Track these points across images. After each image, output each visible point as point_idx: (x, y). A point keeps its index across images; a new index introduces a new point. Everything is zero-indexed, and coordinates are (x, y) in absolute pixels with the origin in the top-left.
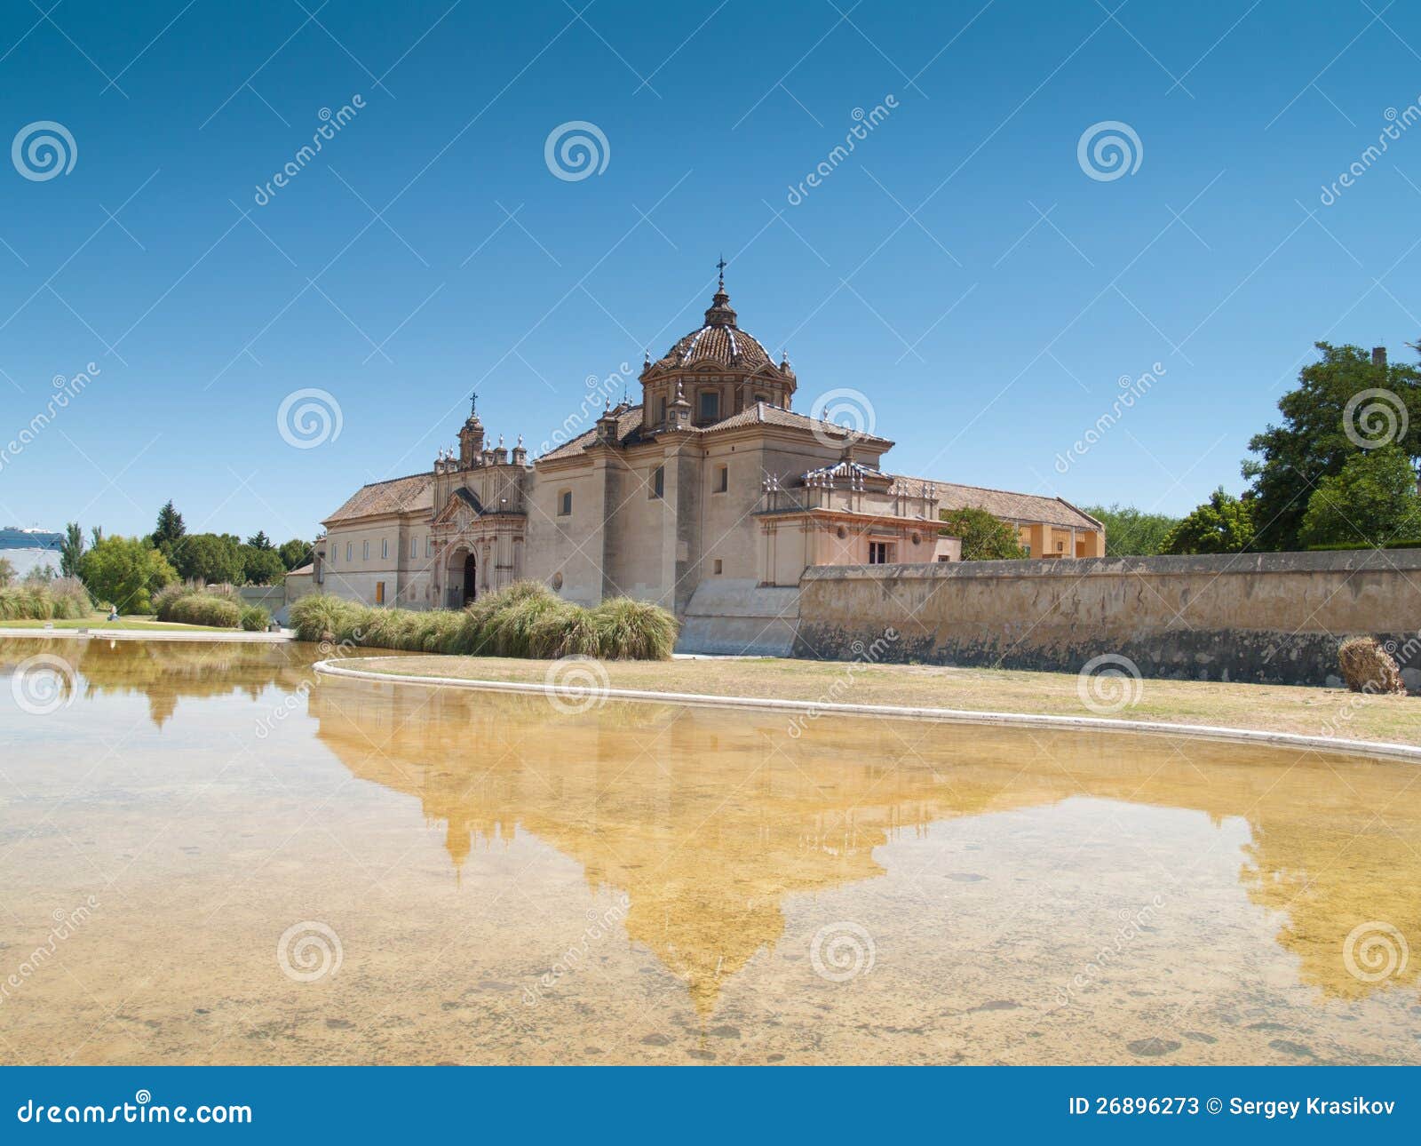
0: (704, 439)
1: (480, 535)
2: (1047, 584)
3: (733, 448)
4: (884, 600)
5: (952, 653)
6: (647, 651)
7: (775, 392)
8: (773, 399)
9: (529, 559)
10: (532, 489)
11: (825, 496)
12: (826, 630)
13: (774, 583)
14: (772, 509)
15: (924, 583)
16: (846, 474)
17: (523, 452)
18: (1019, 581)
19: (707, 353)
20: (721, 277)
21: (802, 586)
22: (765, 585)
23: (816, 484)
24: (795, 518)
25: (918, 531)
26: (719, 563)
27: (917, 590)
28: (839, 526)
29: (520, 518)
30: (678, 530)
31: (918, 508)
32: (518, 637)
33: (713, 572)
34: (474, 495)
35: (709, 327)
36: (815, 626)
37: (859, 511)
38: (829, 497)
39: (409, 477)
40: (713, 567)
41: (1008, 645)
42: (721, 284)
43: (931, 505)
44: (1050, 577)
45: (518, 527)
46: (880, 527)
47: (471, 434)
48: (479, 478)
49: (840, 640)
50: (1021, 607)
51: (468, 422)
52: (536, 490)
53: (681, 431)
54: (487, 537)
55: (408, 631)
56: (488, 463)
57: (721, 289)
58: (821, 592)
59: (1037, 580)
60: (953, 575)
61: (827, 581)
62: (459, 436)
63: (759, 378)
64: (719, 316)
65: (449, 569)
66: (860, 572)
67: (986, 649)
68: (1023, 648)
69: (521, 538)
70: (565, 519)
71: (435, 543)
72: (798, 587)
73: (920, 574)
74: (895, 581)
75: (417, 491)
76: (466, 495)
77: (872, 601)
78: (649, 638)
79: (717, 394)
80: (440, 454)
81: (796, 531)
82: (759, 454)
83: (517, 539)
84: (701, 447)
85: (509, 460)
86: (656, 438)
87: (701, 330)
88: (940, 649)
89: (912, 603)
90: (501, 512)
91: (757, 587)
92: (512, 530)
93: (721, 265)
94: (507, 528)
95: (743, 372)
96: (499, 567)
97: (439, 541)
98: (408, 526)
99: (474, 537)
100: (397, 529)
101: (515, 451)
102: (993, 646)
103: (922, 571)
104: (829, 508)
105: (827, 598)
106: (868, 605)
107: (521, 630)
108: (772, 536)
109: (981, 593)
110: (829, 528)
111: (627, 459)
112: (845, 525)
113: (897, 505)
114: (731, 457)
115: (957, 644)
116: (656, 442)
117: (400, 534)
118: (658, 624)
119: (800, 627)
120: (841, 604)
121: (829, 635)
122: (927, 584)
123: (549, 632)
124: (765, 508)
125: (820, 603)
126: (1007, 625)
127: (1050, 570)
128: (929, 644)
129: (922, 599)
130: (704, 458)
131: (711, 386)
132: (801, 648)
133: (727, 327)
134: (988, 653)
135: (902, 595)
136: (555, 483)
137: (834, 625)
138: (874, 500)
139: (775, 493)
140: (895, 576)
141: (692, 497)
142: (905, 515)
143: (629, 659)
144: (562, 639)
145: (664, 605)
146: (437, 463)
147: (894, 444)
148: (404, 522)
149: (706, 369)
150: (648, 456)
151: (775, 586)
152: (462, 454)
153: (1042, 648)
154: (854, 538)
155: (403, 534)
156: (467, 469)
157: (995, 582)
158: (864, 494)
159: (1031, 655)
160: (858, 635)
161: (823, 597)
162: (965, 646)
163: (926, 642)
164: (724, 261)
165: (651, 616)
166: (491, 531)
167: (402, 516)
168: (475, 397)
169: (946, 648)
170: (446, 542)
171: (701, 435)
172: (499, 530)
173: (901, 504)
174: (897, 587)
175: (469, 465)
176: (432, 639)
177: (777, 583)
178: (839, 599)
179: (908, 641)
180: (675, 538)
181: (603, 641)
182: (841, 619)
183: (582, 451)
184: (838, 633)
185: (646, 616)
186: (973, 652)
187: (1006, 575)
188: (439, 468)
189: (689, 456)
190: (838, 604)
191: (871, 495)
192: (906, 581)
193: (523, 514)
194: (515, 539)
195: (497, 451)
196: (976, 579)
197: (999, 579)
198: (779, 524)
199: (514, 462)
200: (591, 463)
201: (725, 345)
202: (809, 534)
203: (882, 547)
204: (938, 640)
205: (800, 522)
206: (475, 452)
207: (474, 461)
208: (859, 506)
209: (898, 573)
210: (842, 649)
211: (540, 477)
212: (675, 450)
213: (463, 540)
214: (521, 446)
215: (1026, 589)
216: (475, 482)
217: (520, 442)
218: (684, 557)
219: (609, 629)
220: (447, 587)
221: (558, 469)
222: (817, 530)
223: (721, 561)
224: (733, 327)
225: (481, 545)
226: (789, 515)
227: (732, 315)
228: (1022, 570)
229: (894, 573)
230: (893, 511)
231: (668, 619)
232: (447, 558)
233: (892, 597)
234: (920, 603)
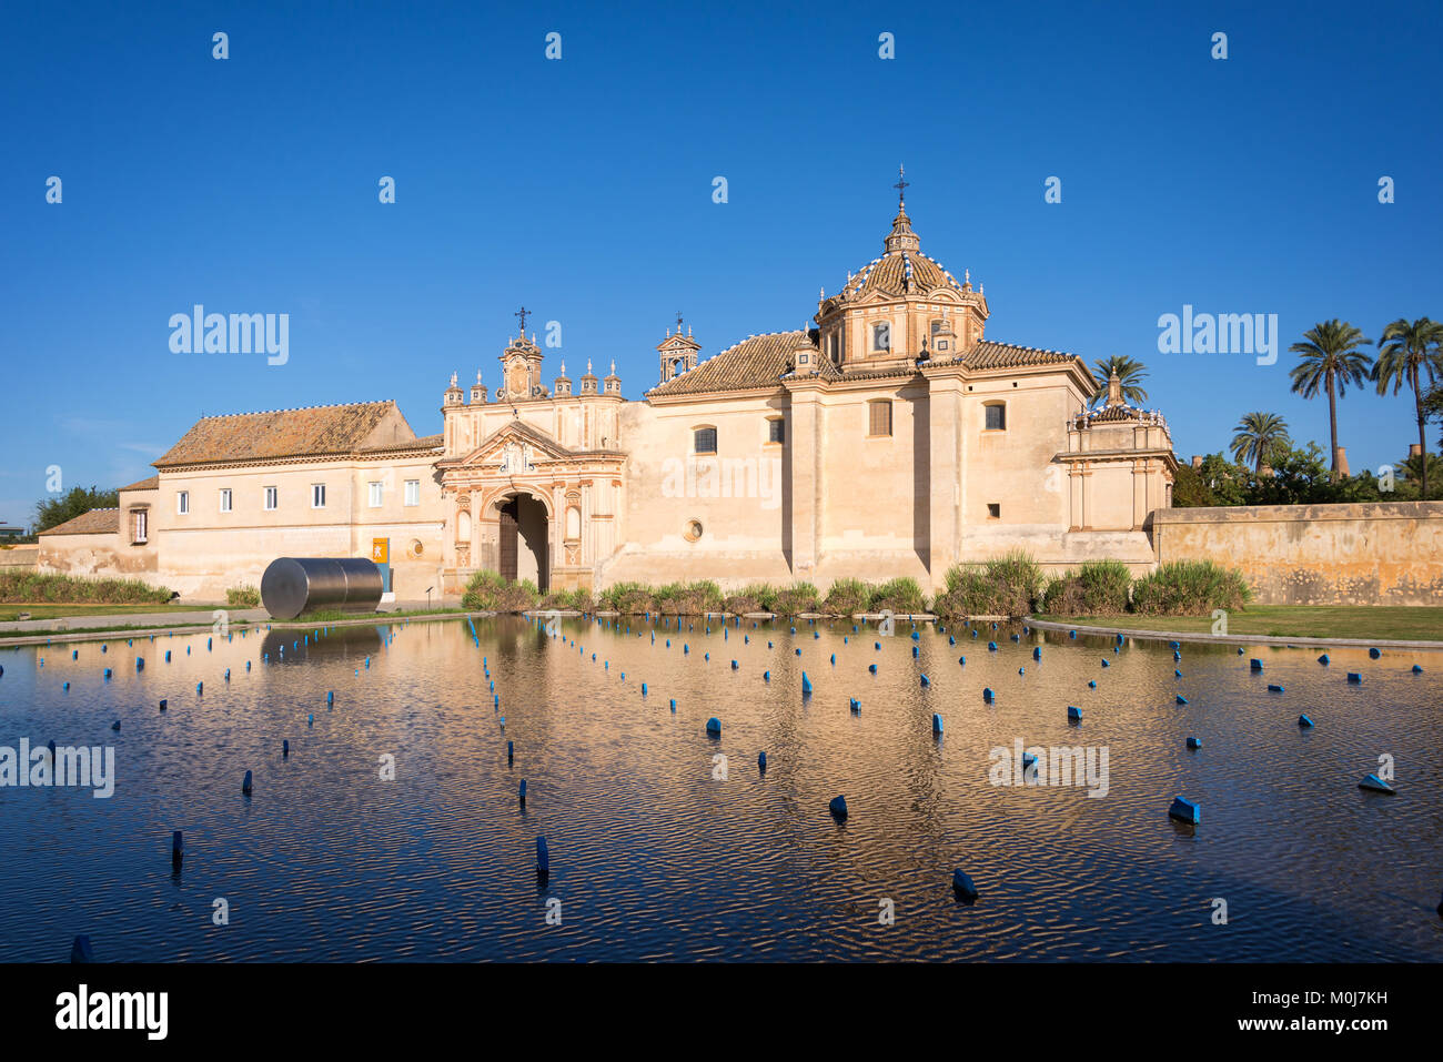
3: (1015, 385)
4: (1291, 542)
9: (634, 505)
10: (637, 425)
13: (1090, 527)
14: (1086, 448)
22: (1077, 530)
26: (996, 507)
29: (619, 459)
33: (985, 517)
34: (539, 432)
40: (986, 513)
45: (617, 468)
48: (551, 411)
52: (643, 425)
54: (570, 481)
58: (1190, 536)
64: (910, 242)
65: (487, 520)
66: (1249, 515)
69: (620, 484)
76: (522, 430)
82: (1061, 391)
84: (965, 382)
89: (1334, 545)
92: (611, 473)
94: (606, 470)
96: (595, 517)
98: (359, 469)
99: (543, 481)
100: (345, 473)
106: (1265, 549)
108: (1079, 479)
111: (826, 393)
114: (1012, 395)
120: (1223, 546)
124: (1073, 449)
125: (1187, 546)
129: (1348, 541)
130: (965, 394)
136: (683, 418)
139: (1091, 432)
148: (355, 464)
149: (939, 297)
150: (869, 390)
151: (1092, 530)
155: (355, 479)
156: (519, 399)
161: (1193, 540)
168: (524, 312)
170: (482, 487)
172: (595, 473)
175: (526, 395)
177: (1095, 528)
179: (1339, 583)
190: (1216, 547)
193: (623, 453)
194: (615, 484)
198: (1094, 466)
202: (1150, 476)
205: (1130, 463)
211: (651, 412)
213: (519, 486)
216: (538, 415)
220: (484, 542)
221: (689, 403)
222: (1159, 471)
223: (998, 505)
225: (557, 490)
232: (482, 506)
233: (1303, 539)
234: (1345, 543)
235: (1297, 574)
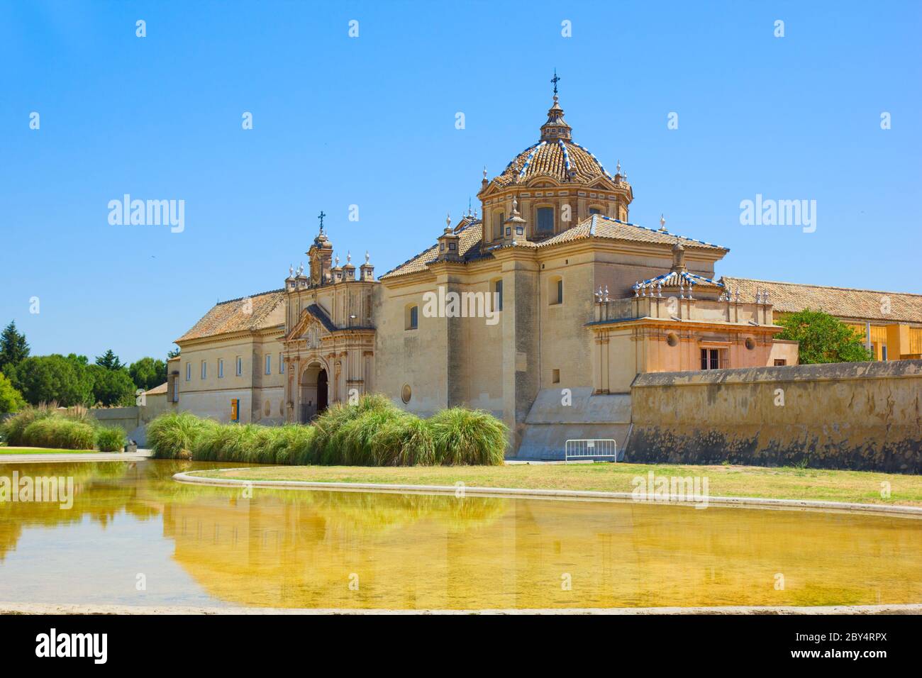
0: (539, 253)
1: (332, 350)
2: (862, 386)
3: (567, 261)
4: (710, 404)
5: (774, 455)
6: (479, 457)
7: (610, 204)
8: (608, 210)
9: (379, 372)
10: (380, 304)
11: (654, 305)
12: (657, 435)
13: (608, 390)
14: (604, 319)
15: (746, 388)
16: (676, 283)
17: (371, 269)
18: (835, 384)
19: (542, 169)
20: (555, 92)
21: (633, 393)
22: (600, 393)
23: (644, 295)
24: (625, 328)
25: (752, 337)
26: (557, 372)
27: (740, 394)
28: (669, 334)
29: (369, 333)
30: (517, 341)
31: (751, 313)
32: (362, 446)
33: (552, 382)
34: (324, 312)
35: (545, 143)
36: (645, 431)
37: (689, 319)
38: (658, 307)
39: (261, 294)
40: (551, 377)
41: (826, 446)
42: (556, 98)
43: (765, 310)
44: (864, 380)
45: (367, 341)
46: (711, 334)
47: (320, 251)
48: (329, 295)
49: (669, 444)
50: (838, 410)
51: (317, 241)
52: (383, 304)
53: (517, 246)
54: (338, 353)
55: (261, 445)
56: (338, 280)
57: (555, 104)
58: (651, 399)
59: (852, 382)
60: (773, 379)
61: (655, 387)
62: (309, 254)
63: (593, 191)
64: (554, 132)
65: (302, 385)
66: (686, 378)
67: (805, 451)
68: (840, 449)
69: (371, 353)
70: (411, 333)
71: (288, 359)
72: (628, 393)
73: (741, 379)
74: (719, 386)
75: (270, 308)
76: (316, 311)
77: (698, 406)
78: (481, 444)
79: (552, 209)
80: (291, 272)
81: (627, 339)
82: (592, 266)
83: (367, 353)
84: (537, 261)
85: (357, 277)
86: (493, 253)
87: (537, 145)
88: (762, 451)
89: (735, 407)
90: (351, 328)
91: (592, 395)
92: (362, 345)
93: (555, 80)
94: (357, 343)
95: (577, 185)
96: (350, 381)
97: (292, 357)
98: (262, 343)
99: (326, 353)
100: (250, 346)
101: (363, 268)
102: (812, 447)
103: (743, 376)
104: (658, 317)
105: (657, 404)
106: (694, 411)
107: (364, 440)
108: (605, 346)
109: (800, 396)
110: (658, 337)
111: (468, 274)
112: (674, 333)
113: (728, 312)
114: (566, 270)
115: (778, 446)
116: (494, 258)
117: (254, 351)
118: (489, 432)
119: (632, 432)
120: (671, 408)
121: (659, 439)
122: (749, 388)
123: (389, 442)
124: (598, 318)
125: (650, 408)
126: (825, 427)
127: (865, 371)
128: (752, 446)
129: (744, 403)
130: (540, 271)
131: (545, 201)
132: (633, 453)
133: (561, 142)
134: (808, 454)
135: (726, 400)
136: (402, 298)
137: (663, 430)
138: (704, 308)
139: (607, 303)
140: (719, 381)
141: (530, 310)
142: (737, 322)
143: (463, 464)
144: (400, 447)
145: (498, 414)
146: (287, 281)
147: (728, 250)
148: (258, 339)
149: (541, 185)
150: (489, 270)
151: (609, 393)
152: (312, 272)
153: (858, 449)
154: (684, 344)
155: (256, 352)
156: (317, 286)
157: (812, 384)
158: (693, 302)
159: (848, 455)
160: (686, 439)
161: (653, 403)
162: (786, 447)
163: (749, 444)
164: (558, 76)
165: (483, 424)
166: (342, 346)
167: (256, 333)
168: (322, 215)
169: (767, 450)
170: (298, 358)
171: (536, 250)
172: (349, 346)
173: (732, 311)
174: (721, 391)
175: (319, 282)
176: (284, 452)
177: (611, 391)
178: (667, 404)
179: (733, 443)
180: (514, 350)
181: (439, 449)
182: (670, 424)
183: (426, 268)
184: (667, 437)
185: (478, 424)
186: (793, 454)
187: (823, 378)
188: (290, 285)
189: (525, 270)
190: (667, 410)
191: (701, 303)
192: (730, 386)
193: (372, 329)
194: (365, 353)
195: (345, 268)
196: (795, 382)
197: (816, 382)
198: (611, 333)
199: (362, 278)
200: (433, 279)
201: (559, 160)
202: (640, 343)
203: (714, 353)
204: (760, 442)
205: (630, 331)
206: (324, 270)
207: (324, 278)
208: (689, 314)
209: (721, 378)
210: (672, 452)
211: (387, 293)
212: (510, 264)
213: (315, 356)
214: (368, 263)
215: (841, 391)
216: (325, 298)
217: (367, 258)
218: (523, 368)
219: (444, 437)
220: (300, 402)
221: (404, 285)
222: (647, 338)
223: (558, 370)
224: (568, 141)
225: (332, 360)
226: (619, 325)
227: (566, 129)
228: (838, 373)
229: (718, 379)
230: (725, 317)
231: (499, 426)
232: (299, 374)
233: (717, 401)
234: (743, 406)
235: (710, 436)
